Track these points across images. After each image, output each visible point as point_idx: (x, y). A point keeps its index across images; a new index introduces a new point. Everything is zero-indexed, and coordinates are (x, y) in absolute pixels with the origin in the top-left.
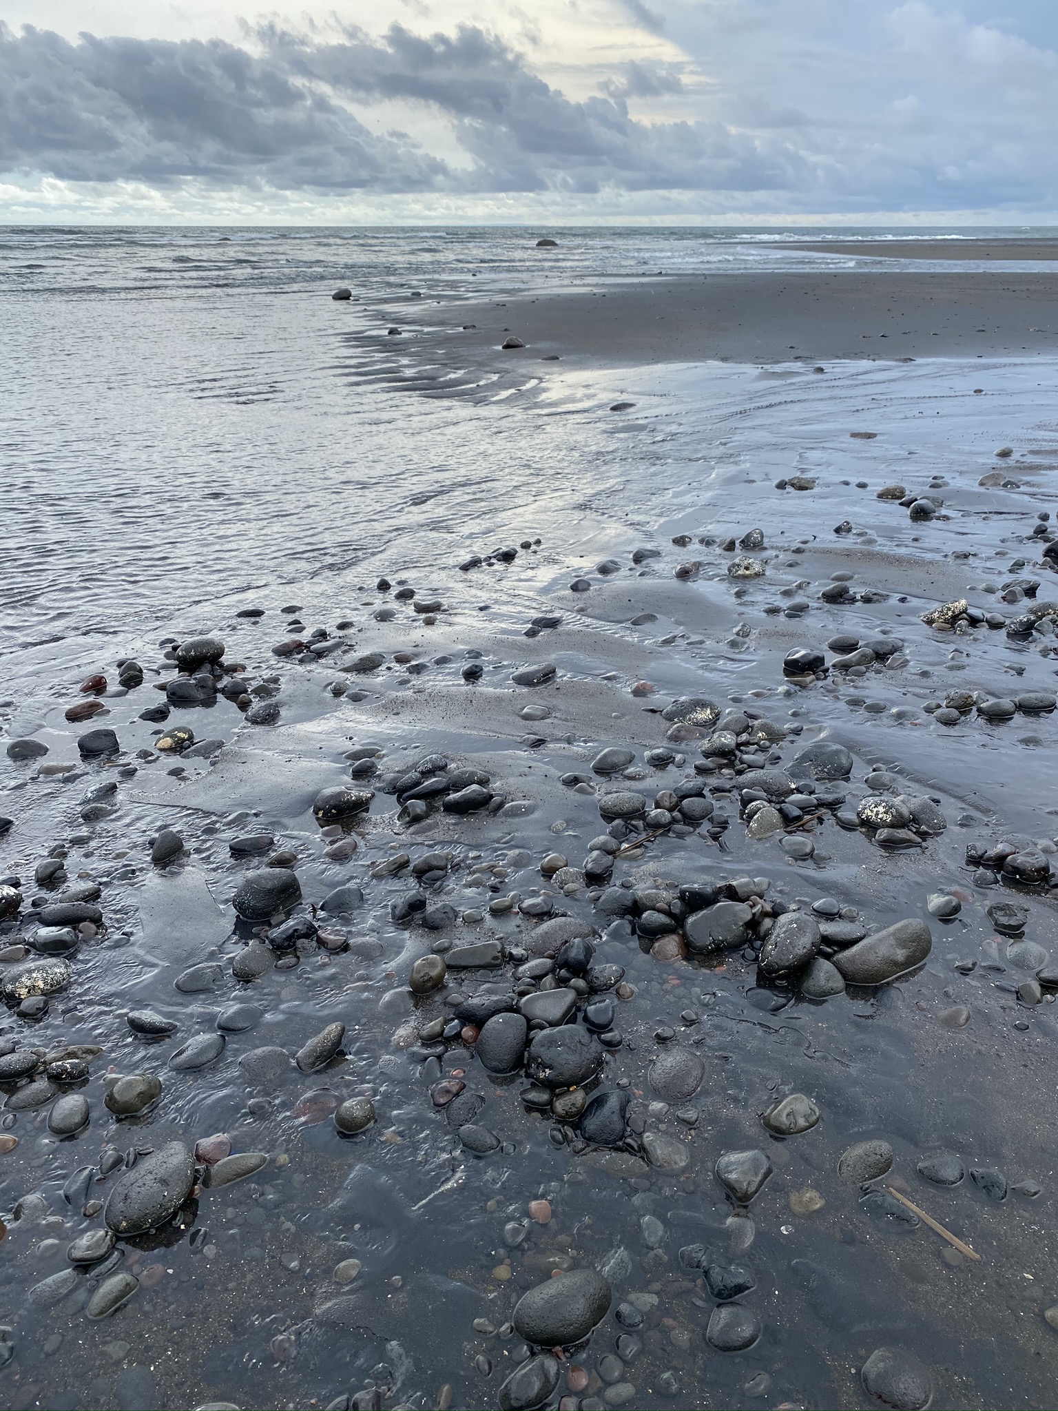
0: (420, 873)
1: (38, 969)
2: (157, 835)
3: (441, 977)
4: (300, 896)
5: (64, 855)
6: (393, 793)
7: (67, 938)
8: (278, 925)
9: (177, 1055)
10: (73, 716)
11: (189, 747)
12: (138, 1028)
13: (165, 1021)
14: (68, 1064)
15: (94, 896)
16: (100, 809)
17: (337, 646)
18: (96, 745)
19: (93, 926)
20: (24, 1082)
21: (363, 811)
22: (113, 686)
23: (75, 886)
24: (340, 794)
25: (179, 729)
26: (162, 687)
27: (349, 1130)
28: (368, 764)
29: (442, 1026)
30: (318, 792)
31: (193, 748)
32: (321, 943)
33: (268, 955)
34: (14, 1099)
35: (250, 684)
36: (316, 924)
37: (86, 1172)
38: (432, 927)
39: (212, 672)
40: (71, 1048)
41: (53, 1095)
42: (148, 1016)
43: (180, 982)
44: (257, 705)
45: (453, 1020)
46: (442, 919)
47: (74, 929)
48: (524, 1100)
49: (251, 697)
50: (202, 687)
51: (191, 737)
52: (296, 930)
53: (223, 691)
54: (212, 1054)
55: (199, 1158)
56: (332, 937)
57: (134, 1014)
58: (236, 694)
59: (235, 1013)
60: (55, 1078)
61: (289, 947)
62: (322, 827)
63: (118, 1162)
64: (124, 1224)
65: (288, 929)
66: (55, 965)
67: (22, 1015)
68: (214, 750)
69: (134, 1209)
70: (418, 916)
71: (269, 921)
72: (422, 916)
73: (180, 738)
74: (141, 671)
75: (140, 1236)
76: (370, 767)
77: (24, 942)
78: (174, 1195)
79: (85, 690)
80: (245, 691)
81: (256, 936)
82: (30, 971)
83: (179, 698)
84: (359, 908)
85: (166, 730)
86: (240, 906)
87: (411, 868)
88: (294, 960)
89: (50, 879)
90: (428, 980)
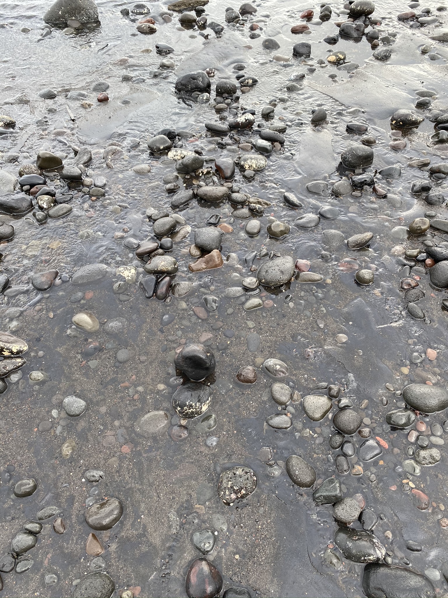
0: (433, 172)
1: (254, 159)
2: (317, 108)
3: (425, 230)
4: (372, 163)
5: (275, 105)
6: (434, 122)
7: (269, 148)
8: (358, 175)
9: (299, 219)
10: (295, 31)
11: (342, 64)
12: (286, 200)
13: (298, 202)
14: (258, 206)
15: (282, 131)
16: (295, 87)
17: (434, 21)
18: (301, 50)
19: (280, 145)
20: (240, 207)
21: (415, 127)
22: (316, 19)
23: (277, 123)
24: (408, 115)
25: (341, 53)
26: (339, 25)
27: (360, 282)
28: (427, 101)
29: (418, 253)
30: (397, 110)
31: (344, 65)
32: (375, 190)
33: (349, 187)
34: (235, 212)
35: (381, 34)
36: (375, 180)
37: (254, 254)
38: (429, 202)
39: (364, 22)
40: (260, 200)
41: (249, 217)
42: (292, 197)
43: (309, 186)
44: (381, 48)
45: (424, 252)
46: (436, 201)
47: (272, 144)
48: (443, 303)
49: (380, 42)
50: (358, 30)
51: (344, 59)
52: (366, 180)
53: (367, 35)
54: (313, 224)
55: (296, 266)
56: (380, 190)
57: (287, 194)
58: (372, 38)
59: (328, 210)
60: (251, 210)
61: (360, 187)
62: (392, 129)
63: (267, 255)
64: (264, 281)
65: (363, 178)
66: (262, 159)
67: (244, 177)
68: (353, 69)
69: (269, 277)
70: (424, 194)
71: (354, 170)
72: (427, 195)
73: (339, 58)
74: (331, 12)
75: (268, 287)
76: (427, 103)
77: (251, 143)
78: (285, 278)
79: (303, 17)
80: (377, 38)
81: (347, 176)
82: (251, 159)
83: (345, 34)
84: (397, 179)
85: (335, 51)
86: (344, 159)
87: (429, 167)
88: (360, 194)
89: (267, 116)
90: (419, 230)
